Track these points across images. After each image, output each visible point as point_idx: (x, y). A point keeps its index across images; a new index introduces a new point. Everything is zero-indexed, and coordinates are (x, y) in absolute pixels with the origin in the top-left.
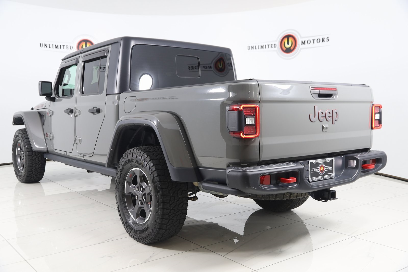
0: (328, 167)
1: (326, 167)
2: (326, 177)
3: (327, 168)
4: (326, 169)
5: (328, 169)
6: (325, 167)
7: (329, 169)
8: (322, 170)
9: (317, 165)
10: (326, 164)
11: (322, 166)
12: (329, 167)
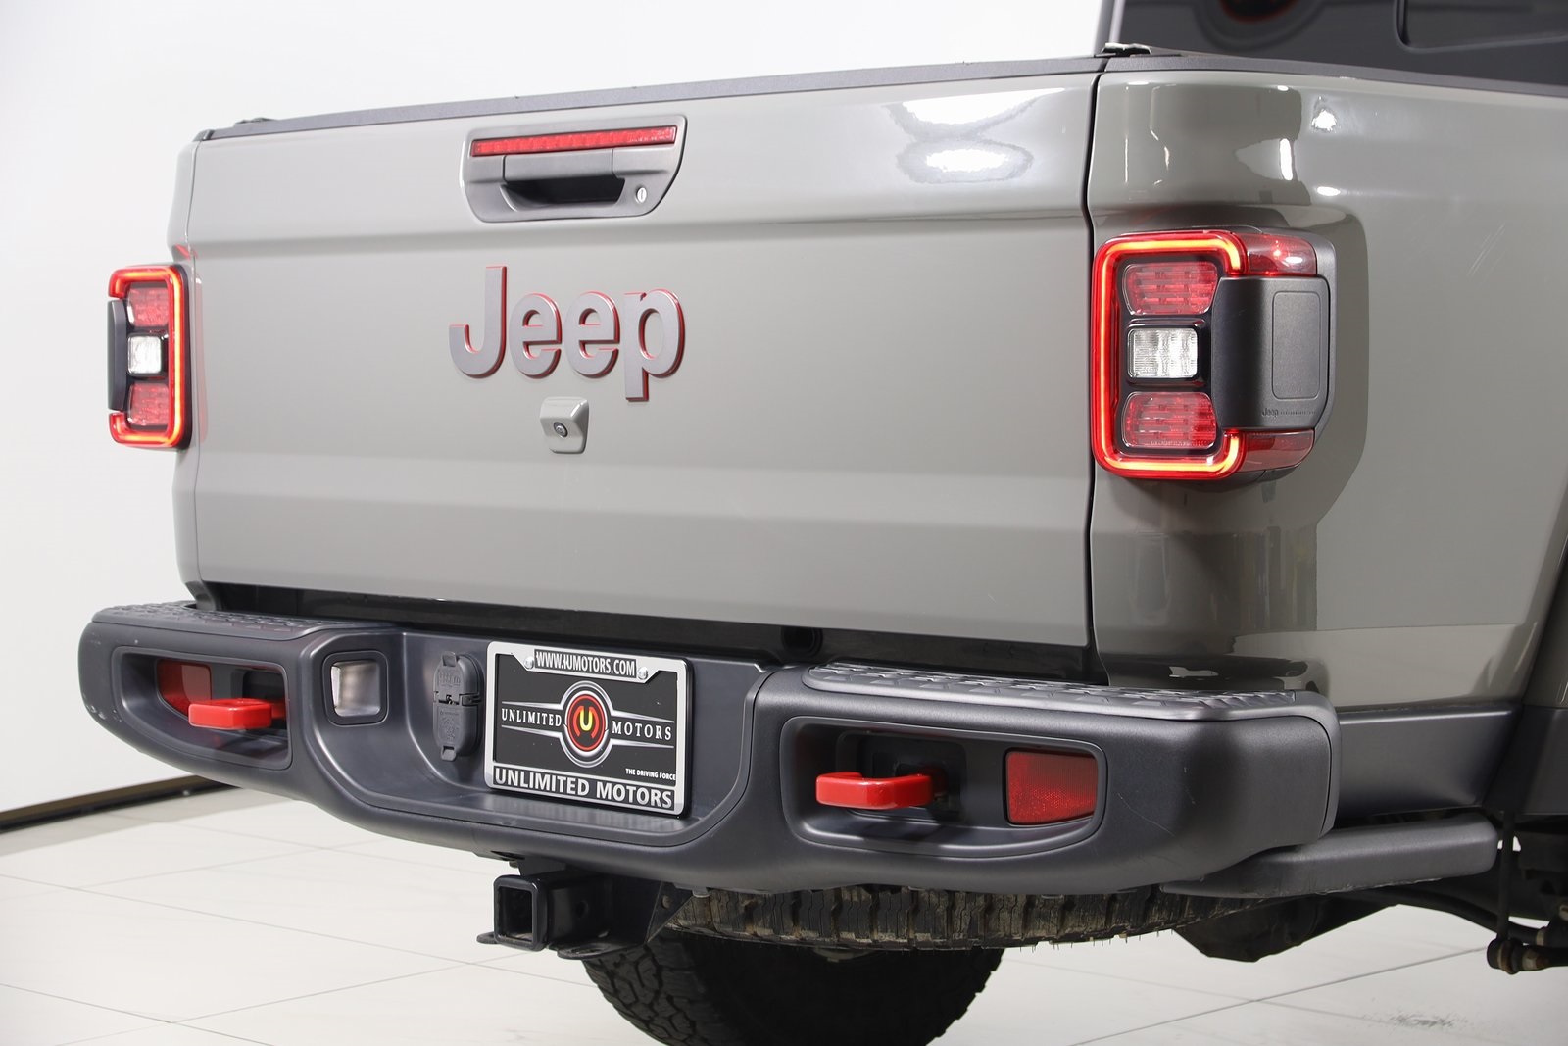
0: (634, 721)
1: (624, 720)
2: (608, 789)
3: (622, 727)
4: (617, 728)
5: (633, 738)
6: (614, 713)
7: (643, 739)
8: (586, 728)
9: (552, 686)
10: (624, 694)
11: (587, 703)
12: (644, 722)
